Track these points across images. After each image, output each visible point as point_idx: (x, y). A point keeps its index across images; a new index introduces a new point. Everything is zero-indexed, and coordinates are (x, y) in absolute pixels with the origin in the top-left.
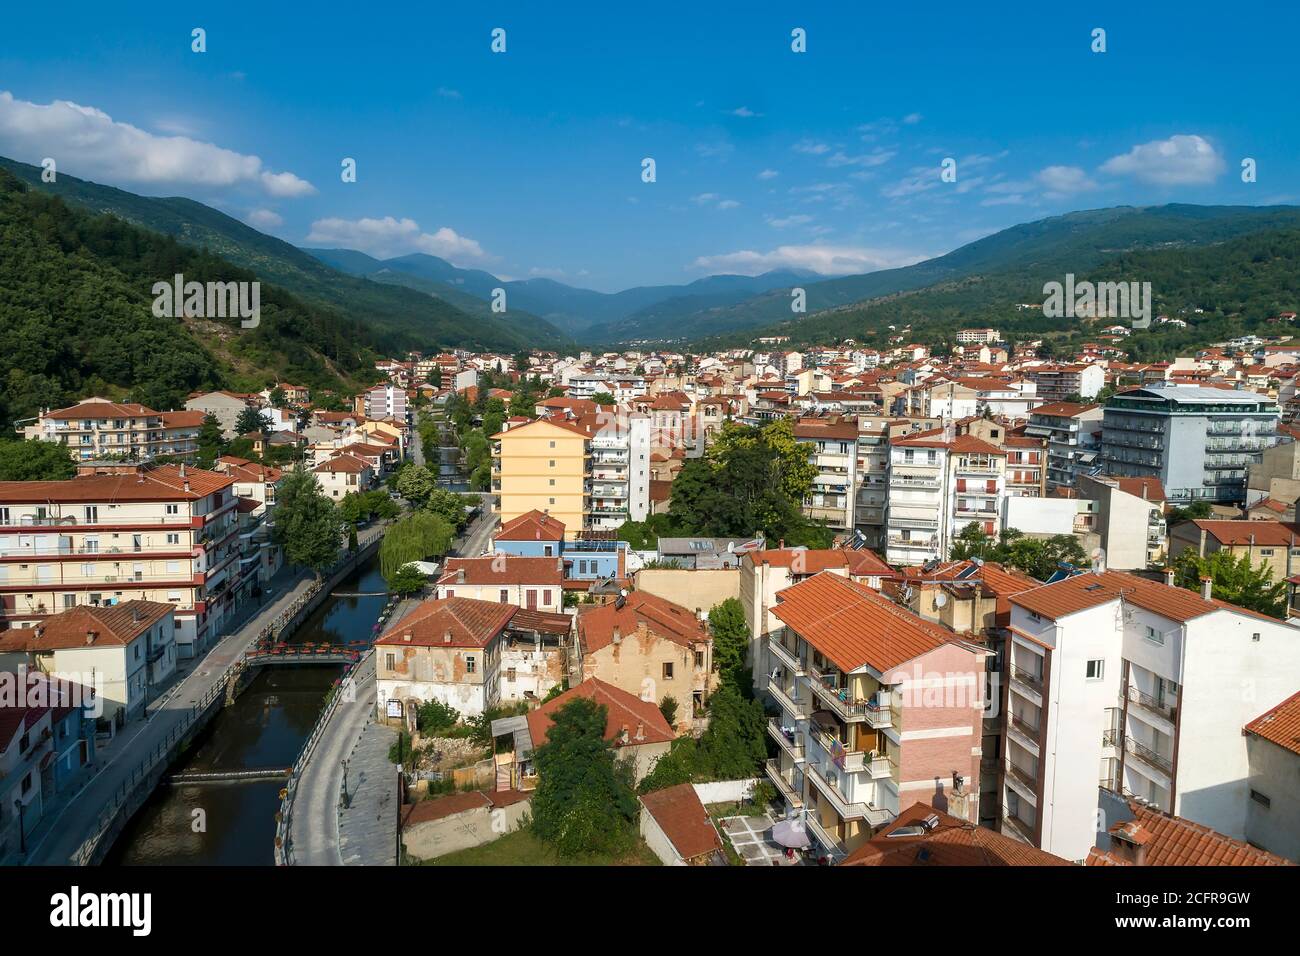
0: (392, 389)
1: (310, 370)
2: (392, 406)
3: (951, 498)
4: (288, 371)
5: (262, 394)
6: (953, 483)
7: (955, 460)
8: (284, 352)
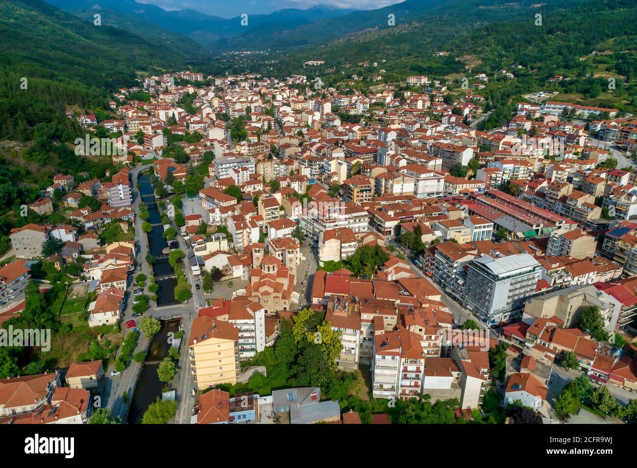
0: (121, 185)
1: (72, 160)
2: (122, 194)
3: (401, 373)
4: (60, 164)
5: (48, 190)
6: (402, 368)
7: (403, 360)
8: (55, 152)
